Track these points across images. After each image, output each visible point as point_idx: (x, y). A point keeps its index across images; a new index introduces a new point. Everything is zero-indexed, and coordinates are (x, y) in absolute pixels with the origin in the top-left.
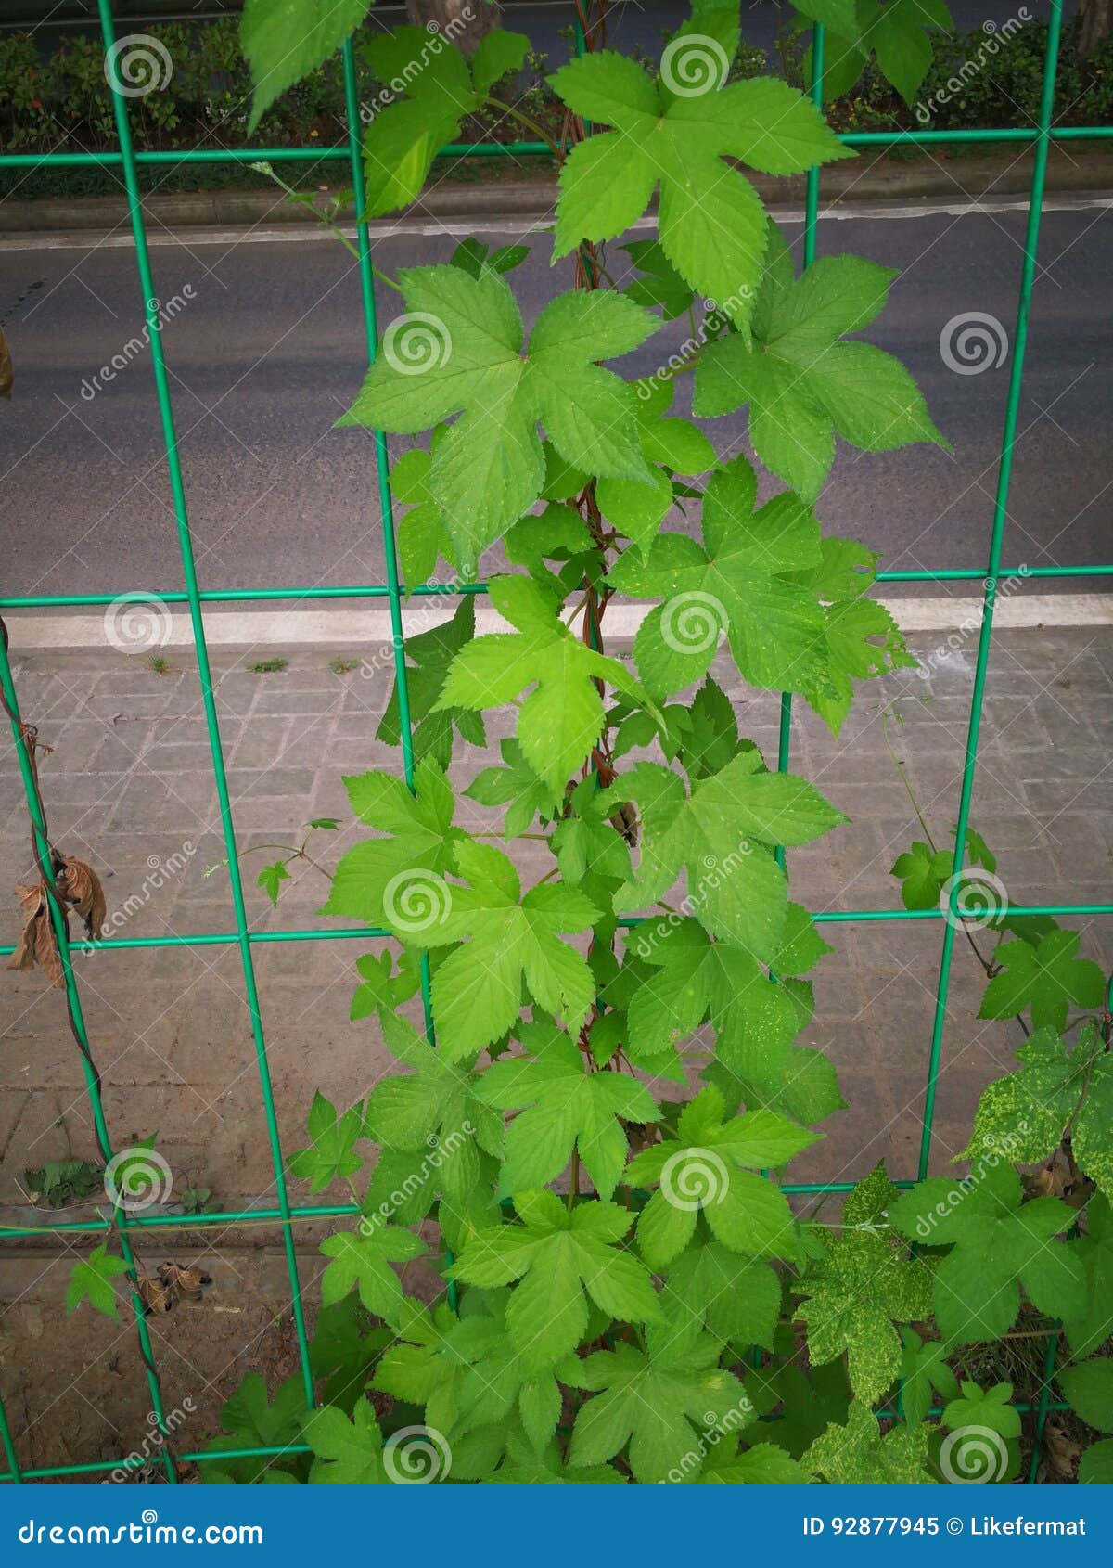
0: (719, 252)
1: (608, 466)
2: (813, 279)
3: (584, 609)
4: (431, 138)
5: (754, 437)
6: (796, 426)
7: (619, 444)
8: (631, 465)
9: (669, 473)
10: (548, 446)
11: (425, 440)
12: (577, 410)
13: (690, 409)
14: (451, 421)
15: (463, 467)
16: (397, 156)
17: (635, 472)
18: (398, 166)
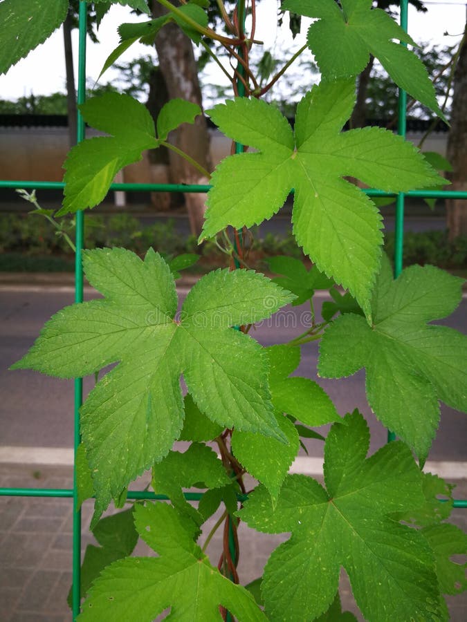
0: (342, 244)
1: (241, 419)
2: (407, 280)
3: (224, 522)
4: (119, 162)
5: (370, 396)
6: (404, 389)
7: (252, 400)
8: (263, 421)
9: (293, 420)
10: (188, 399)
11: (83, 384)
12: (216, 366)
13: (316, 371)
14: (108, 369)
15: (112, 411)
16: (92, 172)
17: (266, 428)
18: (92, 178)
